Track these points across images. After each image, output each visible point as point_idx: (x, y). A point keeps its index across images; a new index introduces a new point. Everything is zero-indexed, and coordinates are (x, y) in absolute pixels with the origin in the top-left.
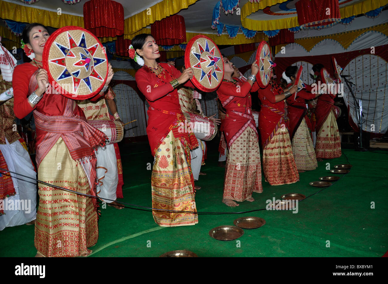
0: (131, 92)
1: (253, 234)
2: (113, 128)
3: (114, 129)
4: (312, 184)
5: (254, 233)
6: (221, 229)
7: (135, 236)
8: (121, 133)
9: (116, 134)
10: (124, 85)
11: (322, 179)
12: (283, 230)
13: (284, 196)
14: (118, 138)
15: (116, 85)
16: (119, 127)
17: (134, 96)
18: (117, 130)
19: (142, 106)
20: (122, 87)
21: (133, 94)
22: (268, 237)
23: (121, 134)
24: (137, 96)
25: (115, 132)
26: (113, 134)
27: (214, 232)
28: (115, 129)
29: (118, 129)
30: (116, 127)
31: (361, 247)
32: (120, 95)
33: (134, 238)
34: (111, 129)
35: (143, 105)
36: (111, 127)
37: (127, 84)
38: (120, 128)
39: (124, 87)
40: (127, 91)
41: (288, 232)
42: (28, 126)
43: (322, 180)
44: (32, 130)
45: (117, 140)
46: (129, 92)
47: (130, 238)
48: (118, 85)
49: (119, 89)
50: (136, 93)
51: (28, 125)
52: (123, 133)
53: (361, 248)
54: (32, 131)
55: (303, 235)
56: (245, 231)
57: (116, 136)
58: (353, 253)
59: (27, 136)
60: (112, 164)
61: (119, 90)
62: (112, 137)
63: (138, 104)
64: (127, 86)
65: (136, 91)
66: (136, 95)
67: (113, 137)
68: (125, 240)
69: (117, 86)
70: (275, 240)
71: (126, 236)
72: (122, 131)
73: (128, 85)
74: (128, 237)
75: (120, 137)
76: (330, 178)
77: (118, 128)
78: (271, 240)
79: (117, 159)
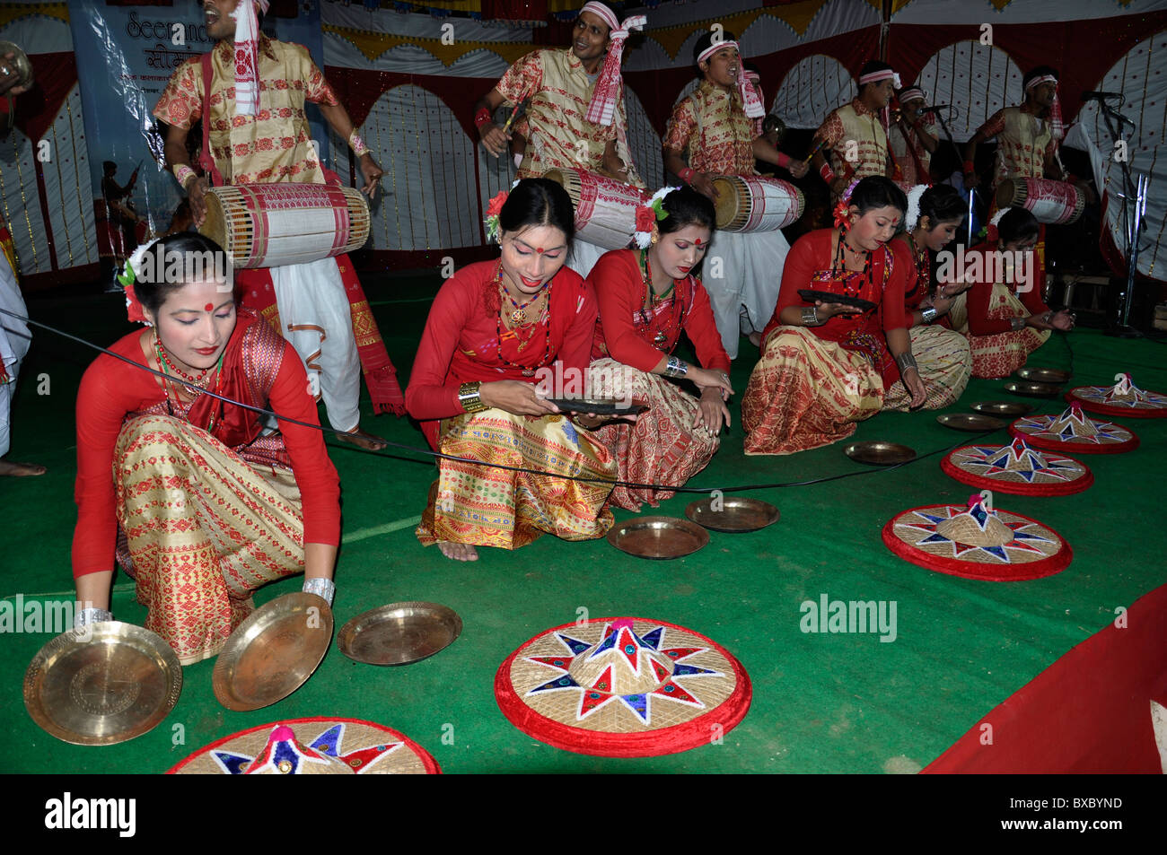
0: (436, 110)
1: (735, 547)
2: (338, 208)
3: (341, 210)
4: (947, 419)
5: (740, 543)
6: (646, 527)
7: (392, 530)
8: (362, 223)
9: (347, 226)
10: (418, 90)
11: (979, 408)
12: (824, 542)
13: (852, 449)
14: (355, 238)
15: (390, 88)
16: (356, 204)
17: (446, 126)
18: (350, 212)
19: (468, 156)
20: (410, 95)
21: (443, 118)
22: (779, 558)
23: (361, 227)
24: (457, 124)
25: (347, 219)
26: (340, 226)
27: (623, 532)
28: (345, 210)
29: (355, 212)
30: (349, 204)
31: (1042, 607)
32: (403, 120)
33: (391, 533)
34: (335, 210)
35: (473, 155)
36: (334, 204)
37: (425, 88)
38: (358, 209)
39: (416, 96)
40: (424, 110)
41: (839, 548)
42: (125, 205)
43: (977, 411)
44: (137, 215)
45: (349, 243)
46: (430, 111)
47: (379, 533)
48: (397, 88)
49: (402, 100)
50: (453, 117)
51: (124, 200)
52: (369, 222)
53: (1041, 610)
54: (137, 219)
55: (881, 562)
56: (711, 537)
57: (347, 232)
58: (1013, 620)
59: (121, 234)
60: (337, 320)
61: (401, 103)
62: (337, 235)
63: (456, 151)
64: (427, 92)
65: (452, 109)
66: (451, 121)
67: (340, 233)
68: (365, 539)
69: (394, 91)
70: (798, 568)
71: (369, 526)
72: (365, 217)
73: (431, 90)
74: (372, 530)
75: (361, 235)
76: (1002, 407)
77: (352, 209)
78: (785, 566)
79: (350, 303)
